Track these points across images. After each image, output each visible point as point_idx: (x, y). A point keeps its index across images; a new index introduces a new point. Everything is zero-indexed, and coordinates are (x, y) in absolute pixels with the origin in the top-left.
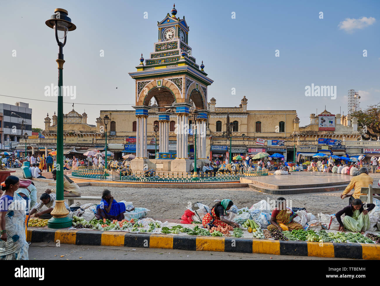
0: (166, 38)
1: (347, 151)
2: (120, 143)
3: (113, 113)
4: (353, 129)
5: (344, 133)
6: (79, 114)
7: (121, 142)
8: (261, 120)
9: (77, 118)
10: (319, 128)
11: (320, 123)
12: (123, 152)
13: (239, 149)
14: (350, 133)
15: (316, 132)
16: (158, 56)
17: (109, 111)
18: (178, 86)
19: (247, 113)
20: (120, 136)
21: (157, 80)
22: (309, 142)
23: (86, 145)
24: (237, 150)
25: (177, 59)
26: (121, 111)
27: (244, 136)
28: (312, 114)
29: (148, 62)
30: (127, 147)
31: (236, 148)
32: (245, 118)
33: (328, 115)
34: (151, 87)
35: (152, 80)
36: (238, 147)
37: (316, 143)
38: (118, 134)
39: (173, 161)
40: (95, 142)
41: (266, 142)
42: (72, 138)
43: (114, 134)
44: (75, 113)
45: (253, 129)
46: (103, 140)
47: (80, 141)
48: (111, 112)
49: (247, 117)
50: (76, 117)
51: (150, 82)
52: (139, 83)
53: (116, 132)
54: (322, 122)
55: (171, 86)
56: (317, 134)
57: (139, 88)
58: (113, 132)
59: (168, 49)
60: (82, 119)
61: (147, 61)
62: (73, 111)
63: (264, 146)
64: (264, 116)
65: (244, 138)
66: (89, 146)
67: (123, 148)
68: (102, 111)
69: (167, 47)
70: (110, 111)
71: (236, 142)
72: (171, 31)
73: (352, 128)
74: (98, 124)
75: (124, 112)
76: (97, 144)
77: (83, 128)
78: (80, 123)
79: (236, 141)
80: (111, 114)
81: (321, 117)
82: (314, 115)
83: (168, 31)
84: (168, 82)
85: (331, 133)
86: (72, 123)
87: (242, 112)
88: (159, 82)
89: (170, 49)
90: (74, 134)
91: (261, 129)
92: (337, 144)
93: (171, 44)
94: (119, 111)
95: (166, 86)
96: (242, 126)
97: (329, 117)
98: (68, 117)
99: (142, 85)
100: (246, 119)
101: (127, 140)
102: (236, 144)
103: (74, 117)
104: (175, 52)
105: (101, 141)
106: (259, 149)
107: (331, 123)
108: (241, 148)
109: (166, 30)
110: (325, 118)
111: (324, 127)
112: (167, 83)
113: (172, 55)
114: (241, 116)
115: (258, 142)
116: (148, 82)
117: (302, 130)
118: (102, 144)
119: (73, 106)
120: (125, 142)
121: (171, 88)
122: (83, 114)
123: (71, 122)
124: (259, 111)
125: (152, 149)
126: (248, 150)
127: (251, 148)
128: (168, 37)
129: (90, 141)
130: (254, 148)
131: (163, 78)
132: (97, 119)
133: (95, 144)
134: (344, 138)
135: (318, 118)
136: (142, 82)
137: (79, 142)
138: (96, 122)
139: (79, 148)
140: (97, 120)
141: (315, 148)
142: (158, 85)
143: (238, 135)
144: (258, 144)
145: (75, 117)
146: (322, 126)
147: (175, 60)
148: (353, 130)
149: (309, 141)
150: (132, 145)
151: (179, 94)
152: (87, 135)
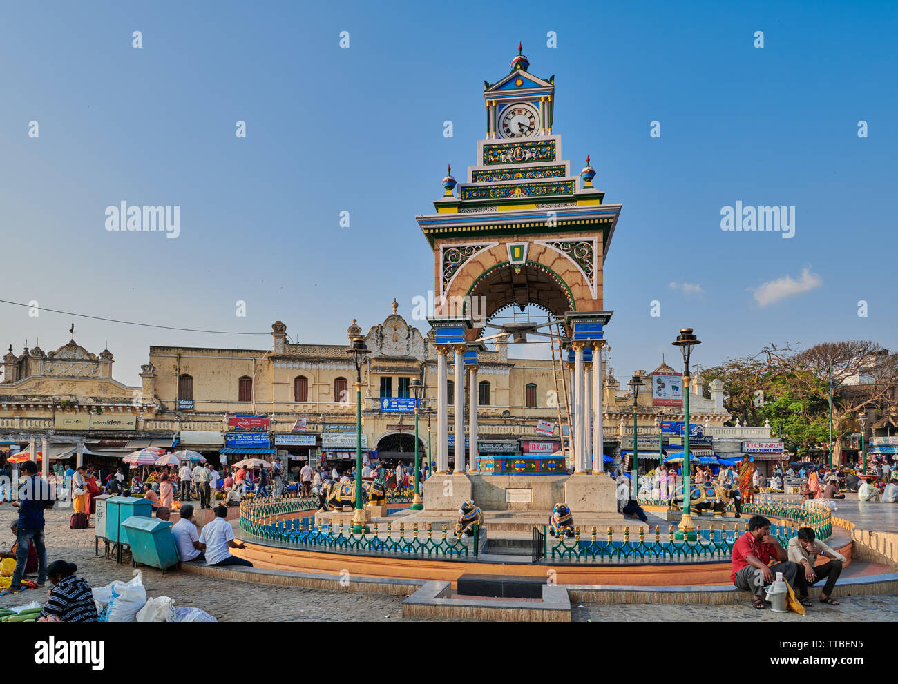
0: (508, 131)
1: (716, 447)
2: (212, 428)
3: (186, 355)
4: (716, 402)
5: (700, 410)
6: (90, 352)
7: (216, 427)
8: (537, 381)
9: (85, 364)
10: (654, 400)
11: (655, 389)
12: (222, 454)
13: (503, 444)
14: (710, 411)
15: (648, 408)
16: (495, 179)
17: (174, 348)
18: (581, 262)
19: (509, 366)
20: (206, 413)
21: (509, 245)
22: (643, 429)
23: (116, 436)
24: (499, 445)
25: (562, 189)
26: (207, 349)
27: (507, 415)
28: (641, 371)
29: (468, 191)
30: (233, 438)
31: (495, 441)
32: (505, 375)
33: (670, 374)
34: (490, 263)
35: (493, 244)
36: (498, 438)
37: (658, 431)
38: (198, 408)
39: (569, 481)
40: (141, 427)
41: (557, 428)
42: (71, 416)
43: (187, 407)
44: (78, 351)
45: (520, 400)
46: (164, 421)
47: (98, 423)
48: (181, 352)
49: (508, 372)
50: (82, 360)
51: (485, 249)
52: (445, 249)
53: (194, 402)
54: (659, 387)
55: (556, 263)
56: (651, 413)
57: (445, 265)
58: (186, 402)
59: (523, 161)
60: (101, 367)
61: (462, 187)
62: (72, 345)
63: (553, 436)
64: (542, 371)
65: (505, 421)
66: (127, 438)
67: (221, 441)
68: (154, 347)
69: (521, 155)
70: (177, 348)
71: (494, 428)
72: (524, 112)
73: (714, 401)
74: (146, 379)
75: (216, 352)
76: (149, 432)
77: (102, 389)
78: (94, 378)
79: (493, 425)
80: (180, 357)
81: (657, 377)
82: (645, 372)
83: (516, 112)
84: (547, 251)
85: (676, 412)
86: (69, 376)
87: (498, 362)
88: (517, 251)
89: (531, 160)
90: (76, 406)
91: (537, 399)
92: (696, 433)
93: (532, 147)
94: (203, 349)
95: (539, 262)
96: (500, 392)
97: (672, 378)
98: (56, 360)
99: (458, 255)
100: (508, 377)
101: (231, 422)
102: (493, 433)
103: (74, 360)
104: (551, 169)
105: (158, 423)
106: (544, 444)
107: (675, 391)
108: (507, 441)
109: (510, 109)
110: (664, 380)
111: (662, 397)
112: (543, 253)
113: (541, 178)
114: (497, 371)
115: (539, 429)
116: (478, 249)
117: (622, 404)
118: (162, 431)
119: (71, 331)
120: (226, 427)
121: (558, 269)
122: (101, 354)
123: (67, 374)
124: (532, 362)
125: (297, 444)
126: (522, 446)
127: (527, 441)
128: (514, 128)
129: (129, 424)
130: (534, 441)
131: (530, 239)
132: (143, 367)
133: (143, 431)
134: (707, 420)
135: (652, 379)
136: (458, 248)
137: (97, 427)
138: (141, 375)
139: (97, 442)
140: (144, 370)
141: (658, 441)
142: (514, 259)
143: (490, 413)
144: (541, 432)
145: (78, 360)
146: (660, 395)
147: (558, 190)
148: (716, 406)
149: (643, 427)
150: (245, 435)
151: (583, 285)
152: (116, 408)
